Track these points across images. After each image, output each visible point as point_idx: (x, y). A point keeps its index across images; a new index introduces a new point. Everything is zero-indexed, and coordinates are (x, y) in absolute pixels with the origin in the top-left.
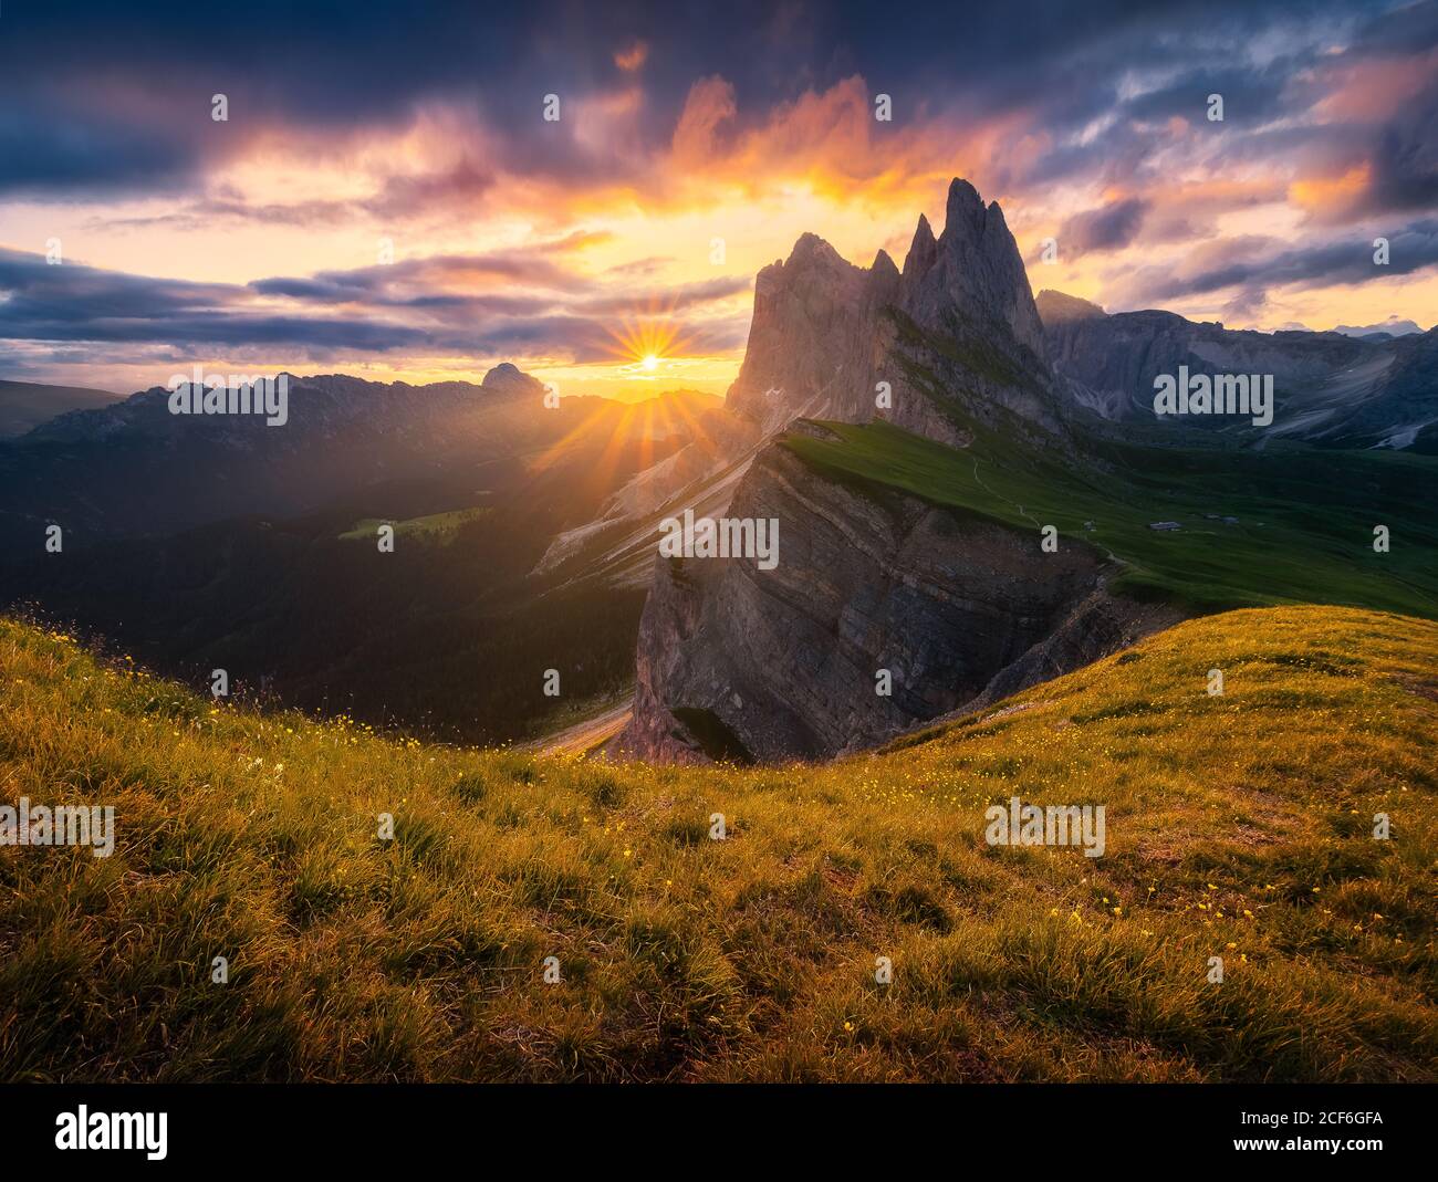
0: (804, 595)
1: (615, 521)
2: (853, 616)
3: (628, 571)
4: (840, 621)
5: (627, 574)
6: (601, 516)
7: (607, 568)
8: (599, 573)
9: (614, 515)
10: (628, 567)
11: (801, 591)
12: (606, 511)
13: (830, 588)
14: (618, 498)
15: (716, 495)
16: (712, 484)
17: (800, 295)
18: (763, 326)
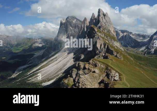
7: (28, 76)
8: (26, 78)
14: (31, 60)
15: (52, 60)
16: (51, 57)
17: (70, 23)
18: (62, 27)
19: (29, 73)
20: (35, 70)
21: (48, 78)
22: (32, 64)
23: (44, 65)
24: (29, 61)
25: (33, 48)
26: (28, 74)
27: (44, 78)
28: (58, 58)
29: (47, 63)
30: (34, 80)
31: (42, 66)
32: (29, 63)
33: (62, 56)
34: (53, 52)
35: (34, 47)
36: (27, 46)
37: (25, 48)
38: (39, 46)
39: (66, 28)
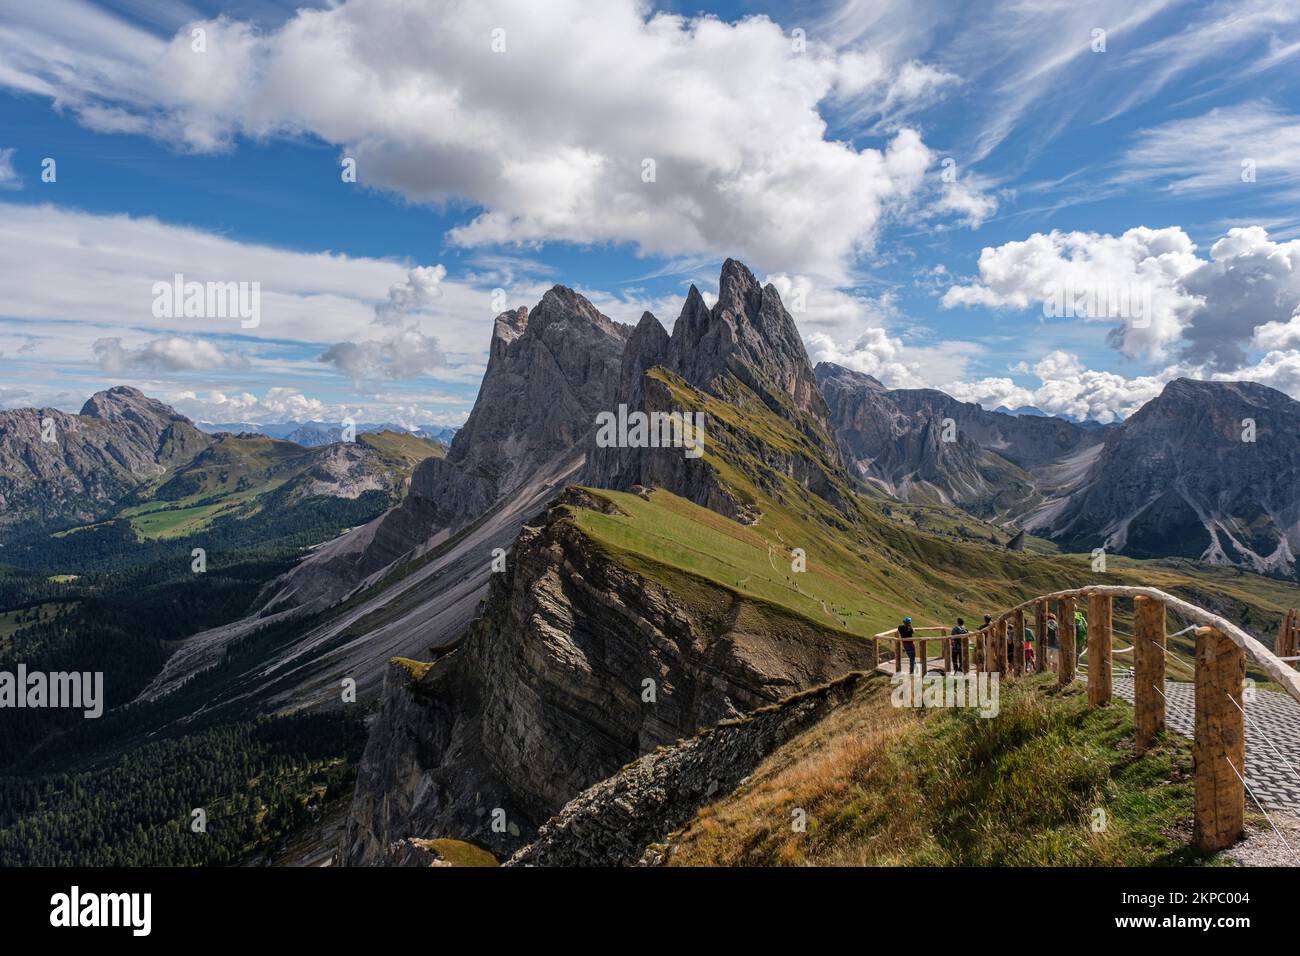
0: (596, 705)
1: (280, 616)
2: (656, 728)
3: (298, 688)
4: (641, 735)
5: (297, 694)
6: (256, 609)
7: (264, 687)
8: (250, 695)
9: (276, 609)
10: (299, 682)
11: (593, 701)
12: (266, 602)
13: (629, 696)
14: (286, 583)
15: (433, 578)
16: (428, 563)
17: (550, 345)
18: (502, 371)
19: (275, 663)
20: (317, 644)
22: (289, 612)
23: (378, 611)
24: (273, 593)
25: (295, 508)
26: (263, 669)
28: (470, 566)
29: (399, 599)
30: (307, 704)
31: (366, 616)
32: (269, 605)
34: (437, 531)
35: (308, 500)
36: (250, 496)
37: (237, 508)
38: (341, 498)
39: (527, 378)
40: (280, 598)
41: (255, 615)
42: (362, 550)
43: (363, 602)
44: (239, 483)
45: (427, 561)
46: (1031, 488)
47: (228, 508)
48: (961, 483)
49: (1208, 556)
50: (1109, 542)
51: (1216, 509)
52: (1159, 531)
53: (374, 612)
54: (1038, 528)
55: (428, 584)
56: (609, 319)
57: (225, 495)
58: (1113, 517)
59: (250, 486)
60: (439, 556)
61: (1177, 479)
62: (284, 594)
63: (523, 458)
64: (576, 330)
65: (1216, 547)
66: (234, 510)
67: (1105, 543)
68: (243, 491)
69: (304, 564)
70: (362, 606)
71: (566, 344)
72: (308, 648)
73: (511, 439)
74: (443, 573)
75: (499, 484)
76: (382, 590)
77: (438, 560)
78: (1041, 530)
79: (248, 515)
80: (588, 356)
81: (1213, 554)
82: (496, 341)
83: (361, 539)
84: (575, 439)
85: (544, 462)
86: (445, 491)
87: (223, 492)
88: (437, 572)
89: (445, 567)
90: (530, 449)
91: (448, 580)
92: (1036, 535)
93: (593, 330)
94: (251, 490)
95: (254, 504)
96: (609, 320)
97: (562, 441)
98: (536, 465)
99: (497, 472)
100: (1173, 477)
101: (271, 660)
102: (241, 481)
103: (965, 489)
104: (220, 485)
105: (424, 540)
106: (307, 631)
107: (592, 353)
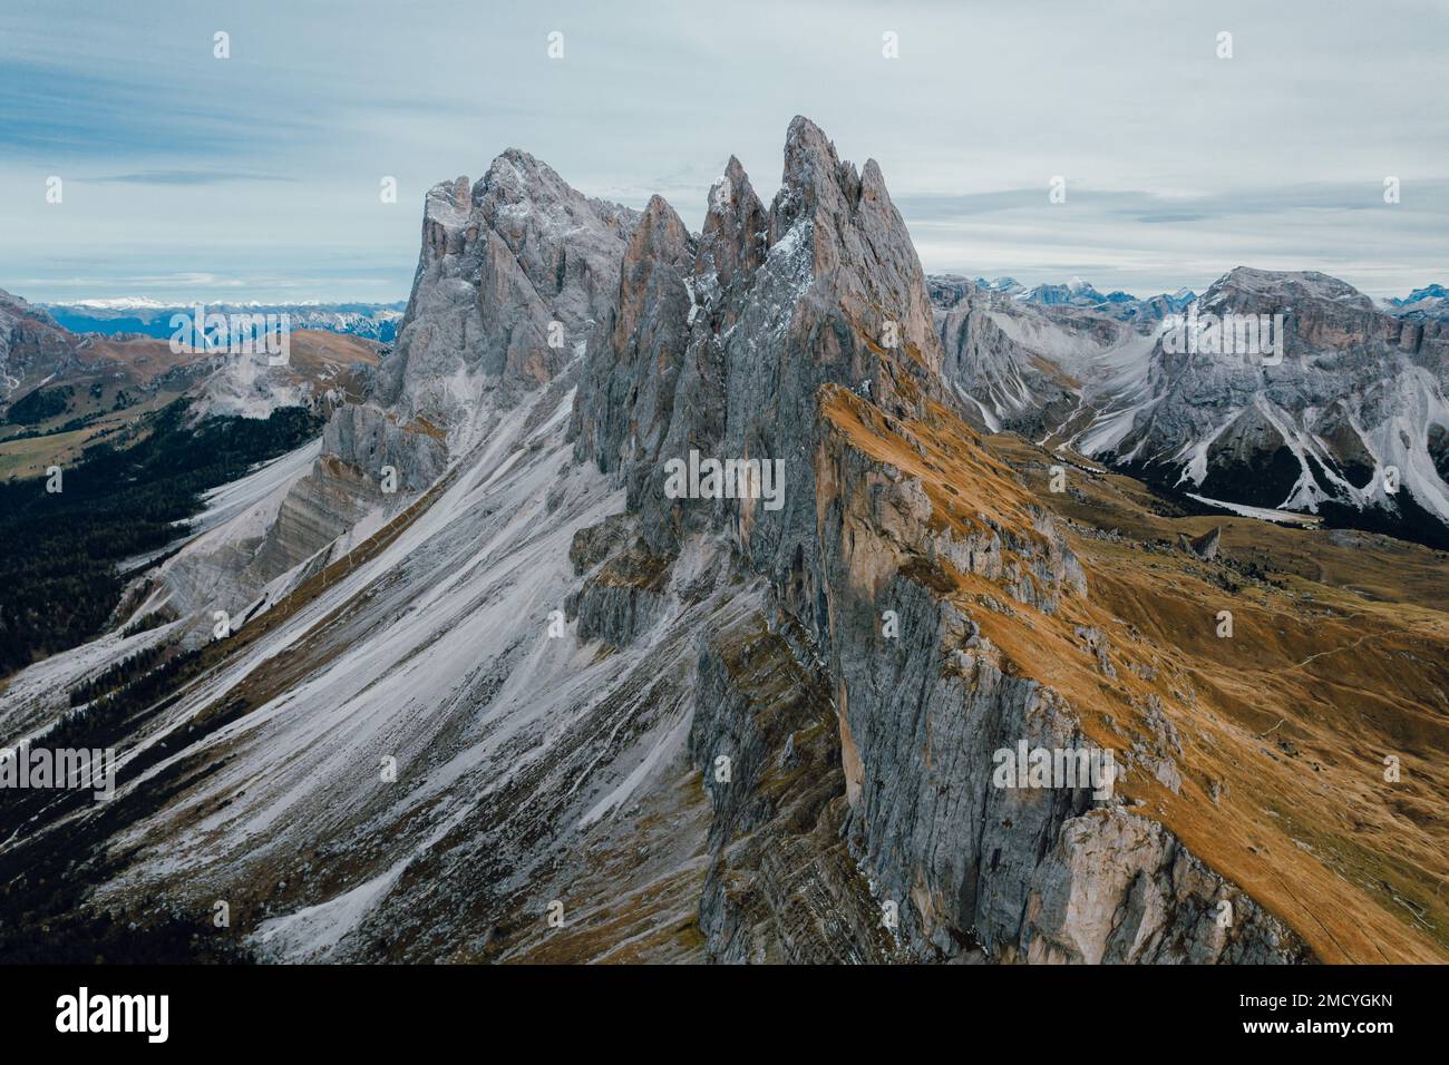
12: (133, 610)
14: (160, 582)
15: (363, 600)
16: (356, 568)
17: (509, 236)
18: (441, 272)
19: (130, 746)
20: (195, 711)
21: (325, 837)
22: (163, 631)
23: (282, 656)
24: (140, 596)
25: (190, 433)
27: (280, 840)
28: (417, 584)
29: (314, 636)
30: (170, 867)
32: (135, 618)
33: (451, 568)
34: (365, 513)
35: (205, 423)
36: (132, 416)
37: (115, 434)
38: (247, 419)
39: (477, 284)
40: (149, 607)
41: (117, 633)
42: (264, 533)
43: (262, 634)
44: (118, 398)
45: (352, 565)
46: (1078, 398)
47: (104, 433)
48: (1003, 394)
49: (1299, 488)
50: (1187, 472)
51: (1301, 430)
52: (1243, 458)
53: (280, 655)
54: (1100, 452)
55: (356, 607)
56: (583, 196)
57: (100, 415)
58: (1187, 440)
59: (134, 402)
60: (369, 558)
61: (1257, 394)
62: (158, 598)
63: (481, 402)
64: (542, 214)
65: (1307, 478)
66: (111, 436)
67: (1183, 473)
68: (123, 409)
69: (184, 553)
70: (261, 642)
71: (531, 236)
72: (182, 720)
73: (461, 372)
74: (376, 591)
75: (449, 442)
76: (287, 617)
77: (369, 564)
78: (1104, 453)
79: (131, 444)
80: (563, 256)
81: (1305, 487)
82: (429, 225)
83: (260, 517)
84: (552, 373)
85: (511, 407)
86: (372, 451)
87: (98, 410)
88: (366, 588)
89: (378, 580)
90: (488, 389)
91: (387, 606)
92: (1099, 460)
93: (567, 216)
94: (135, 407)
95: (137, 427)
96: (582, 198)
97: (534, 377)
98: (499, 413)
99: (444, 424)
100: (1253, 391)
101: (125, 742)
102: (120, 395)
103: (1008, 403)
104: (94, 401)
105: (348, 526)
106: (181, 683)
107: (568, 248)
